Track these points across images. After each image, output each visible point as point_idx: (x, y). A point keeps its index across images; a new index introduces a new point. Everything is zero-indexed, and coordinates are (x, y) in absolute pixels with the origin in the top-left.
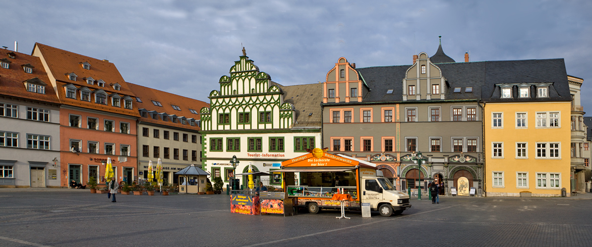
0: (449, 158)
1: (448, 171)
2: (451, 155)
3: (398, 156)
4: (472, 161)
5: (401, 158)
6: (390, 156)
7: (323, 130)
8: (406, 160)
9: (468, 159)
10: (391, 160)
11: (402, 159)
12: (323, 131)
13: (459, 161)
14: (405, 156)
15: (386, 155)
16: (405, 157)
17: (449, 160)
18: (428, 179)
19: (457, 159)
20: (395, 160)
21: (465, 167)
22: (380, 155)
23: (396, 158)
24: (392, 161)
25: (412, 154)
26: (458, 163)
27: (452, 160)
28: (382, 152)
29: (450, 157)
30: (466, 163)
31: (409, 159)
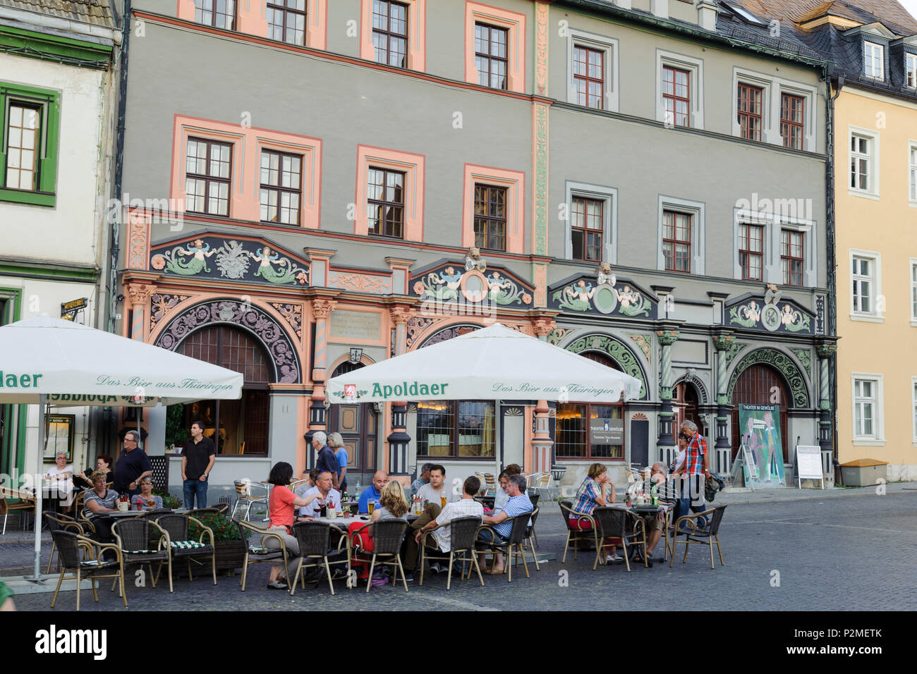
0: (727, 308)
1: (723, 366)
2: (736, 293)
3: (541, 277)
4: (800, 326)
5: (550, 291)
6: (505, 273)
7: (124, 57)
8: (576, 306)
9: (788, 318)
10: (508, 300)
11: (557, 295)
12: (124, 67)
13: (759, 323)
14: (569, 284)
15: (489, 271)
16: (568, 290)
17: (727, 317)
18: (654, 407)
19: (752, 315)
20: (527, 298)
21: (776, 351)
22: (460, 268)
23: (530, 289)
24: (514, 304)
25: (602, 277)
26: (758, 332)
27: (739, 320)
28: (467, 251)
29: (732, 306)
30: (783, 335)
31: (584, 298)
